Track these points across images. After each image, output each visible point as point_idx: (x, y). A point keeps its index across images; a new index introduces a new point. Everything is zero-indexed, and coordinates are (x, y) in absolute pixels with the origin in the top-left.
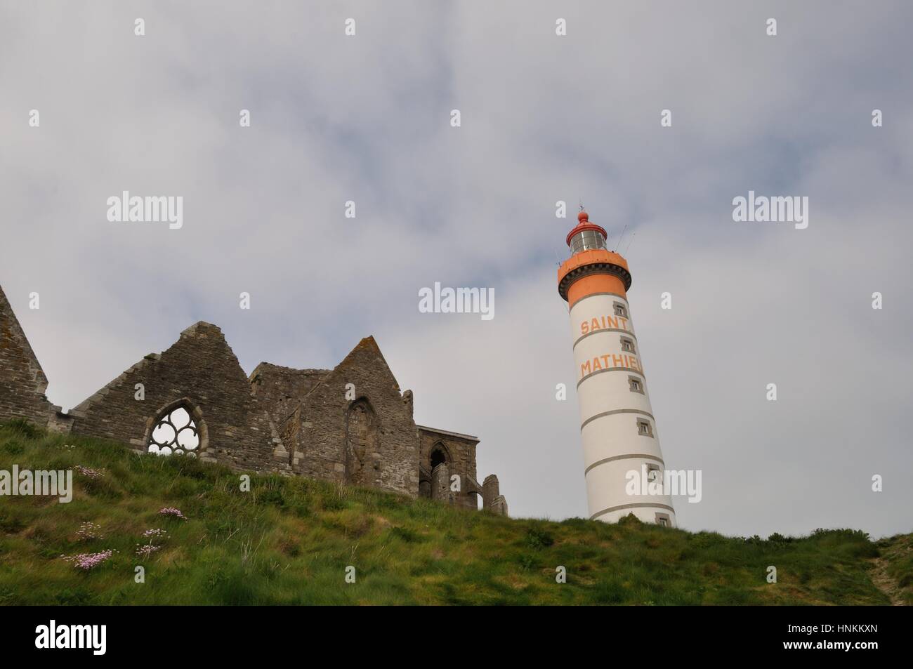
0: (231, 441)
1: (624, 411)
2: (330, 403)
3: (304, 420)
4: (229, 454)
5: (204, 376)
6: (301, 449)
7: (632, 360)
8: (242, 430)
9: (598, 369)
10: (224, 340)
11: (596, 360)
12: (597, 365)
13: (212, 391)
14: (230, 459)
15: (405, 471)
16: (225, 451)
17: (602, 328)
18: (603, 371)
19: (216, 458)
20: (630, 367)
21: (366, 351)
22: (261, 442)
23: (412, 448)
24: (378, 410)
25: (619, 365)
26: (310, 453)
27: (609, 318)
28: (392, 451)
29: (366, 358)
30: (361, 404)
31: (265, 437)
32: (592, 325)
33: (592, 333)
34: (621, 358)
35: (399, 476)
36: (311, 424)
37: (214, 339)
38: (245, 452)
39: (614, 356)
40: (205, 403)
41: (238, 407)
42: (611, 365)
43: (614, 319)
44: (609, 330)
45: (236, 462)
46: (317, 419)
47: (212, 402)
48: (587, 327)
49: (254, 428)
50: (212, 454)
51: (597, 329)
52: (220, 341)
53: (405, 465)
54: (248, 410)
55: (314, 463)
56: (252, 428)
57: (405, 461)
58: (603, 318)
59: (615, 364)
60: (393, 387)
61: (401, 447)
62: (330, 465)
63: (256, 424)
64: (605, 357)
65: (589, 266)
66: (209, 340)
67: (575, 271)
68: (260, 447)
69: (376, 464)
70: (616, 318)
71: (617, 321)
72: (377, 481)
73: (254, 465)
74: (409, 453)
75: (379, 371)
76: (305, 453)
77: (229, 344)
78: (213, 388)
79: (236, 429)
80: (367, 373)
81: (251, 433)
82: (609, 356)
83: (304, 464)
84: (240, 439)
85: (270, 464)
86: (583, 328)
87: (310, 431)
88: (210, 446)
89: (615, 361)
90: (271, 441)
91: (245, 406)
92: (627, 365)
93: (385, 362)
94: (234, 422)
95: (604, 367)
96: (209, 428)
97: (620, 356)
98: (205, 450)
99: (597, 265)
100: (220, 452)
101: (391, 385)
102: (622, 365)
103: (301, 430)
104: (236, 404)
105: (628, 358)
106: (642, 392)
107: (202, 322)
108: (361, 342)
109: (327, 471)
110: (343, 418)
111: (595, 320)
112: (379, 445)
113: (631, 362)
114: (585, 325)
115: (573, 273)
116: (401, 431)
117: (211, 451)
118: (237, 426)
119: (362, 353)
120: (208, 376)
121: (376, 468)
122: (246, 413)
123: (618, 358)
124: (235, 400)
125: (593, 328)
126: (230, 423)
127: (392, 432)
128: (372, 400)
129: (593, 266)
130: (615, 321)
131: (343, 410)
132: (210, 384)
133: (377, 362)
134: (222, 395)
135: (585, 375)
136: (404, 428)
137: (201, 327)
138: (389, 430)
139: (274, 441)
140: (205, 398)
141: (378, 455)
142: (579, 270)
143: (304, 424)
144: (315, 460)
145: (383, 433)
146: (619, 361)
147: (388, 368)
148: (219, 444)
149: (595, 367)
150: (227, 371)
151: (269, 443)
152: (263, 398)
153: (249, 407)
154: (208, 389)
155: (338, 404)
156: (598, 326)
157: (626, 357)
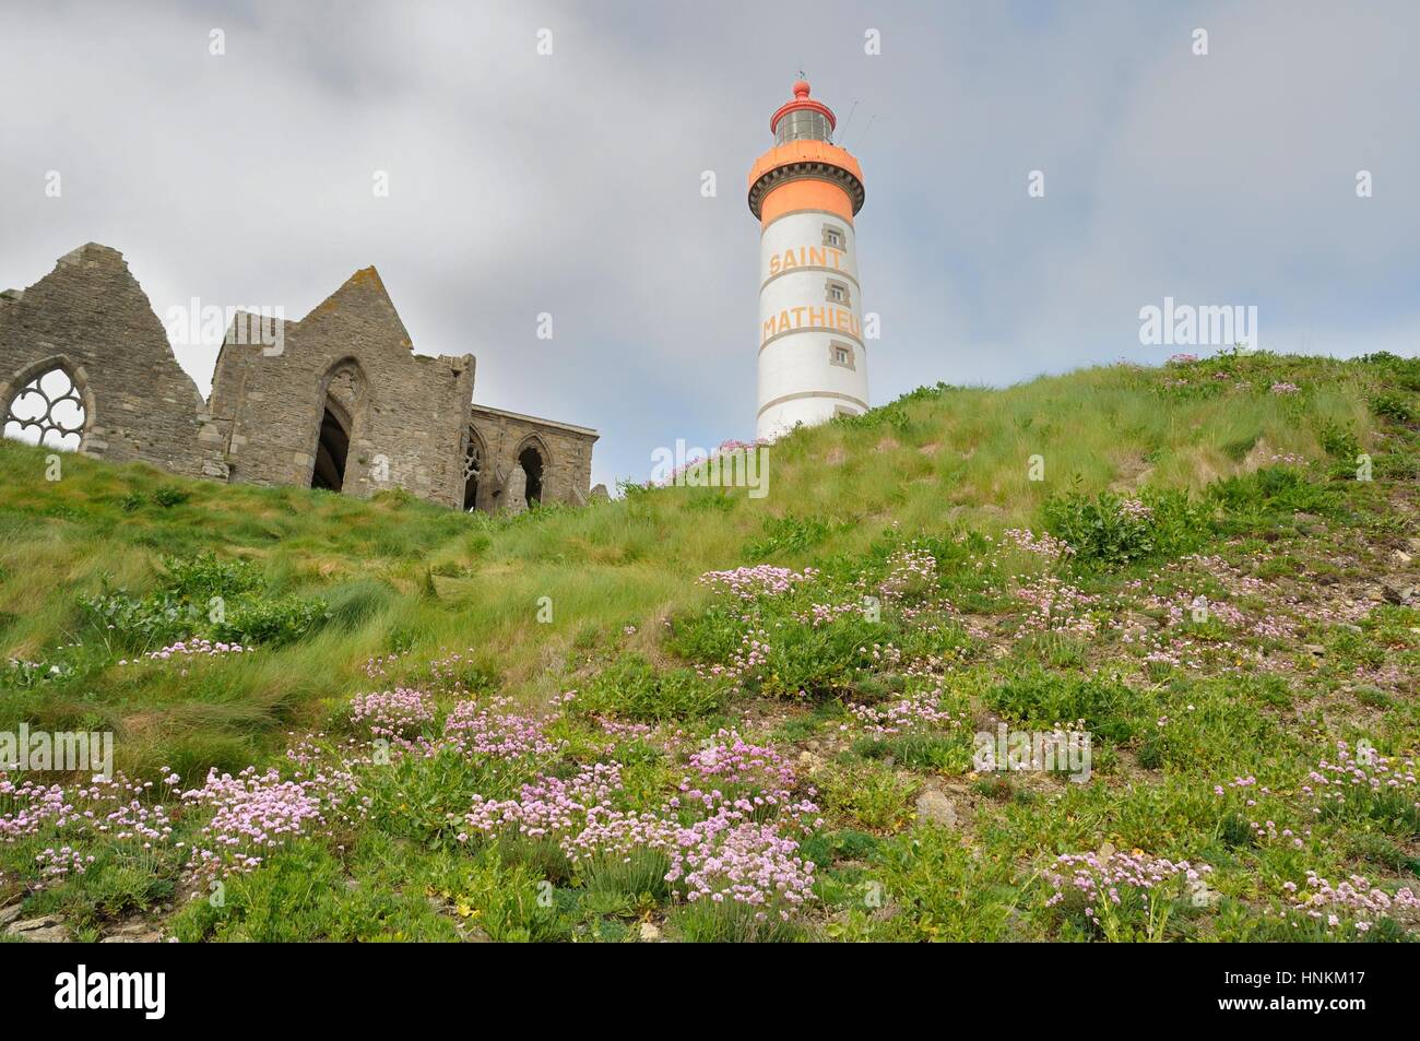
0: (129, 418)
1: (815, 394)
2: (294, 365)
3: (252, 389)
4: (127, 436)
5: (91, 323)
6: (243, 431)
7: (842, 316)
8: (150, 402)
9: (785, 329)
10: (127, 271)
11: (784, 314)
12: (784, 322)
13: (103, 345)
14: (128, 443)
15: (409, 467)
16: (121, 432)
17: (799, 265)
18: (791, 332)
19: (106, 441)
20: (835, 326)
21: (361, 289)
22: (179, 420)
23: (424, 433)
24: (372, 377)
25: (818, 323)
26: (256, 437)
27: (812, 249)
28: (390, 438)
29: (360, 300)
30: (348, 368)
31: (185, 414)
32: (786, 260)
33: (784, 273)
34: (823, 312)
35: (399, 474)
36: (261, 395)
37: (111, 268)
38: (153, 433)
39: (811, 309)
40: (93, 363)
41: (144, 368)
42: (805, 323)
43: (820, 252)
44: (809, 268)
45: (138, 447)
46: (271, 389)
47: (103, 360)
48: (778, 264)
49: (169, 400)
50: (100, 436)
51: (791, 267)
52: (121, 272)
53: (410, 458)
54: (160, 373)
55: (262, 452)
56: (165, 399)
57: (411, 452)
58: (803, 250)
59: (812, 322)
60: (402, 343)
61: (405, 432)
62: (289, 454)
63: (172, 394)
64: (798, 311)
65: (791, 167)
66: (103, 271)
67: (770, 174)
68: (177, 427)
69: (362, 457)
70: (824, 250)
71: (824, 254)
72: (362, 480)
73: (165, 452)
74: (419, 441)
75: (380, 320)
76: (248, 437)
77: (136, 277)
78: (107, 342)
79: (140, 400)
80: (359, 322)
81: (163, 406)
82: (804, 309)
83: (245, 453)
84: (146, 415)
85: (190, 452)
86: (772, 265)
87: (260, 406)
88: (98, 424)
89: (812, 316)
90: (195, 418)
91: (156, 368)
92: (831, 322)
93: (391, 306)
94: (137, 390)
95: (794, 326)
96: (97, 399)
97: (822, 309)
98: (90, 430)
99: (802, 165)
100: (113, 432)
101: (399, 340)
102: (823, 323)
103: (245, 404)
104: (142, 365)
105: (835, 313)
106: (851, 367)
107: (92, 243)
108: (354, 276)
109: (282, 463)
110: (314, 388)
111: (790, 253)
112: (370, 429)
113: (839, 319)
114: (775, 261)
115: (766, 179)
116: (408, 408)
117: (100, 431)
118: (142, 396)
119: (353, 291)
120: (100, 324)
121: (362, 462)
122: (156, 378)
123: (817, 311)
124: (139, 359)
125: (786, 264)
126: (132, 392)
127: (393, 410)
128: (363, 363)
129: (797, 167)
130: (821, 254)
131: (316, 375)
132: (101, 335)
133: (379, 306)
134: (120, 352)
135: (767, 338)
136: (413, 405)
137: (90, 251)
138: (388, 407)
139: (200, 418)
140: (93, 355)
141: (367, 443)
142: (775, 174)
143: (250, 395)
144: (263, 448)
145: (378, 411)
146: (818, 316)
147: (395, 314)
148: (112, 422)
149: (781, 326)
150: (129, 317)
151: (191, 421)
152: (236, 364)
153: (161, 368)
154: (98, 342)
155: (308, 367)
156: (794, 262)
157: (831, 310)
